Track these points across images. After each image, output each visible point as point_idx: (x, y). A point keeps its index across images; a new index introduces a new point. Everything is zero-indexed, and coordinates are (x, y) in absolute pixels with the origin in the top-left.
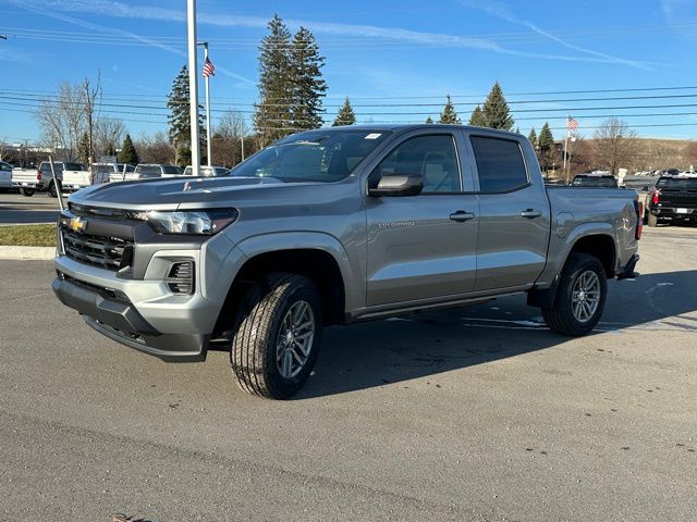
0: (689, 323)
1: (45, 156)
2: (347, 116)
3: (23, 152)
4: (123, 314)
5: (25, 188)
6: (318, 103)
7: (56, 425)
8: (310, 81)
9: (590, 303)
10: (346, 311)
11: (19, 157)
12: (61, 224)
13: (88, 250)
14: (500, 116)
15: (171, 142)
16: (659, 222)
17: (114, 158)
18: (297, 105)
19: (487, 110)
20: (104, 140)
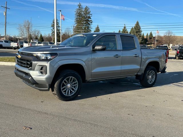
0: (180, 84)
1: (20, 39)
2: (98, 30)
3: (14, 38)
4: (30, 79)
5: (14, 48)
6: (90, 26)
7: (13, 106)
8: (88, 20)
9: (152, 79)
10: (86, 79)
11: (13, 40)
12: (17, 56)
13: (22, 63)
14: (138, 29)
15: (52, 36)
16: (179, 58)
17: (37, 40)
18: (85, 27)
19: (135, 28)
20: (35, 35)
